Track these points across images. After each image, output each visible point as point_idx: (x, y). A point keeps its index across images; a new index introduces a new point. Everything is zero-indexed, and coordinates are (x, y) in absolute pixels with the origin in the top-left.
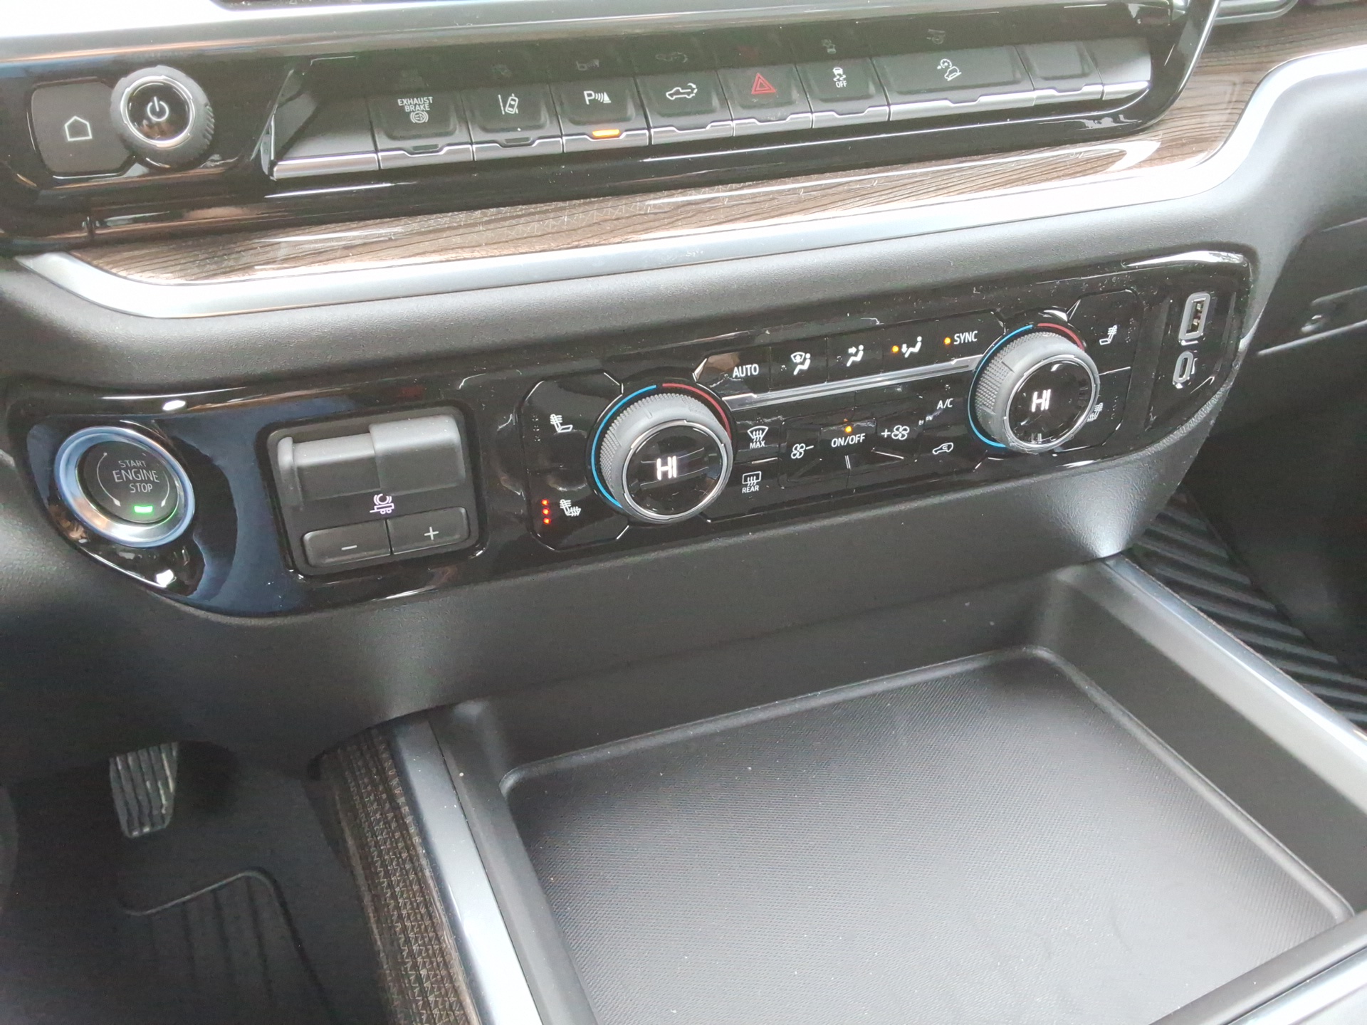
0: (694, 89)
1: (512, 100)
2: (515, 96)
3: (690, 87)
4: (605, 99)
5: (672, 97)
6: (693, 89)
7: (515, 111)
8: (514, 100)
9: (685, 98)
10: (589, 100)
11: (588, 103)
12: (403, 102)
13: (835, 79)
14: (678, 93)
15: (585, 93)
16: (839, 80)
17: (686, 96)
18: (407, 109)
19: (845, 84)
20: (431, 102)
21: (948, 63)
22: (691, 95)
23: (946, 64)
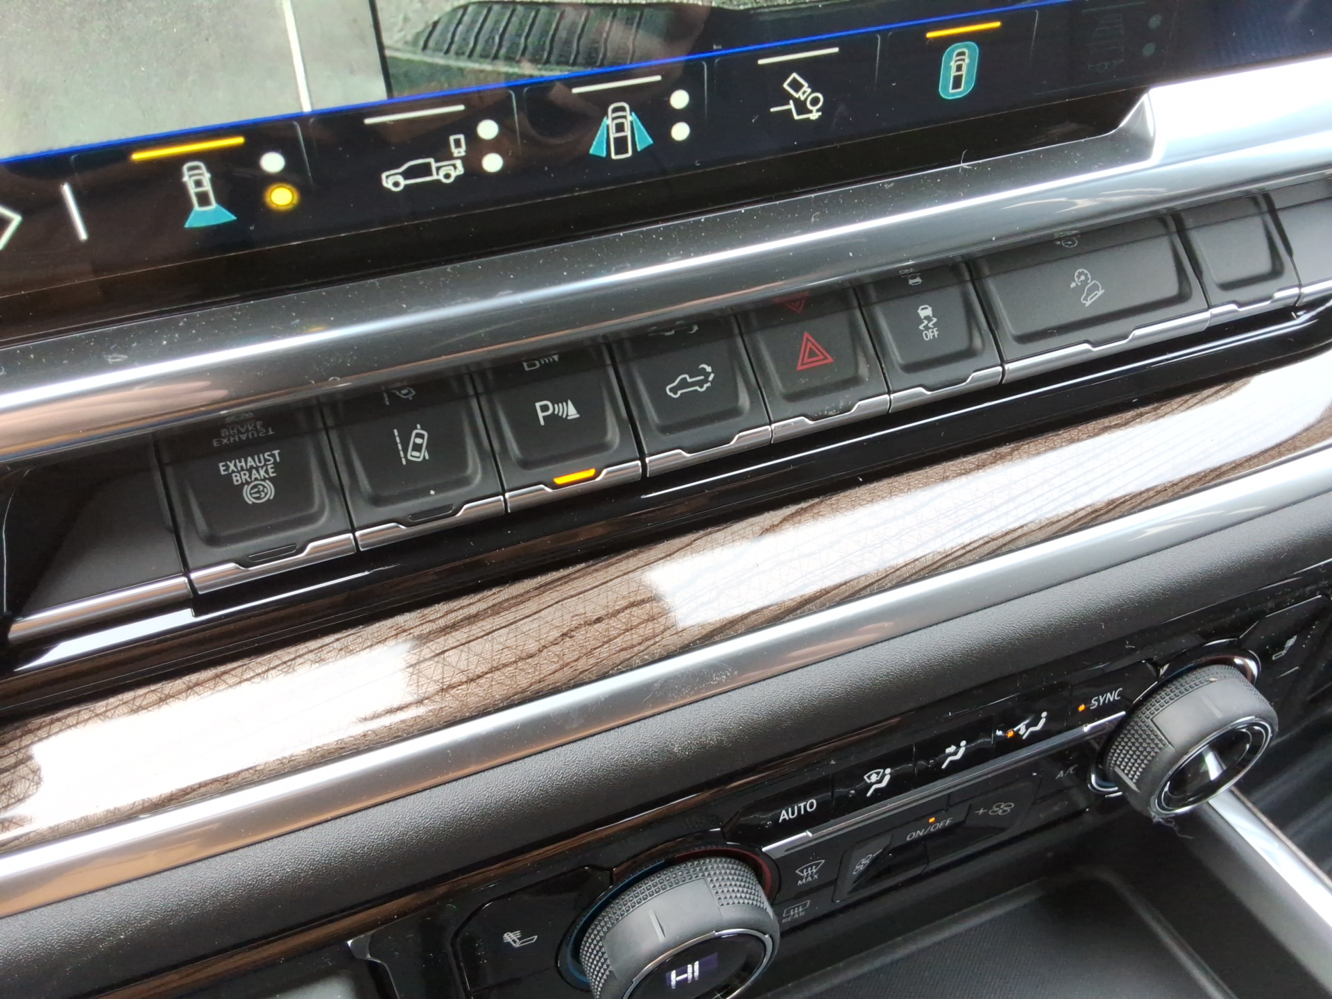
0: (709, 374)
1: (418, 436)
2: (422, 428)
3: (703, 372)
4: (571, 412)
5: (675, 393)
6: (707, 375)
7: (423, 455)
8: (421, 436)
9: (696, 391)
10: (544, 418)
11: (542, 423)
12: (228, 467)
13: (921, 327)
14: (684, 384)
15: (538, 405)
16: (927, 328)
17: (697, 388)
18: (237, 480)
19: (936, 333)
20: (278, 459)
21: (1086, 275)
22: (705, 386)
23: (1083, 278)
